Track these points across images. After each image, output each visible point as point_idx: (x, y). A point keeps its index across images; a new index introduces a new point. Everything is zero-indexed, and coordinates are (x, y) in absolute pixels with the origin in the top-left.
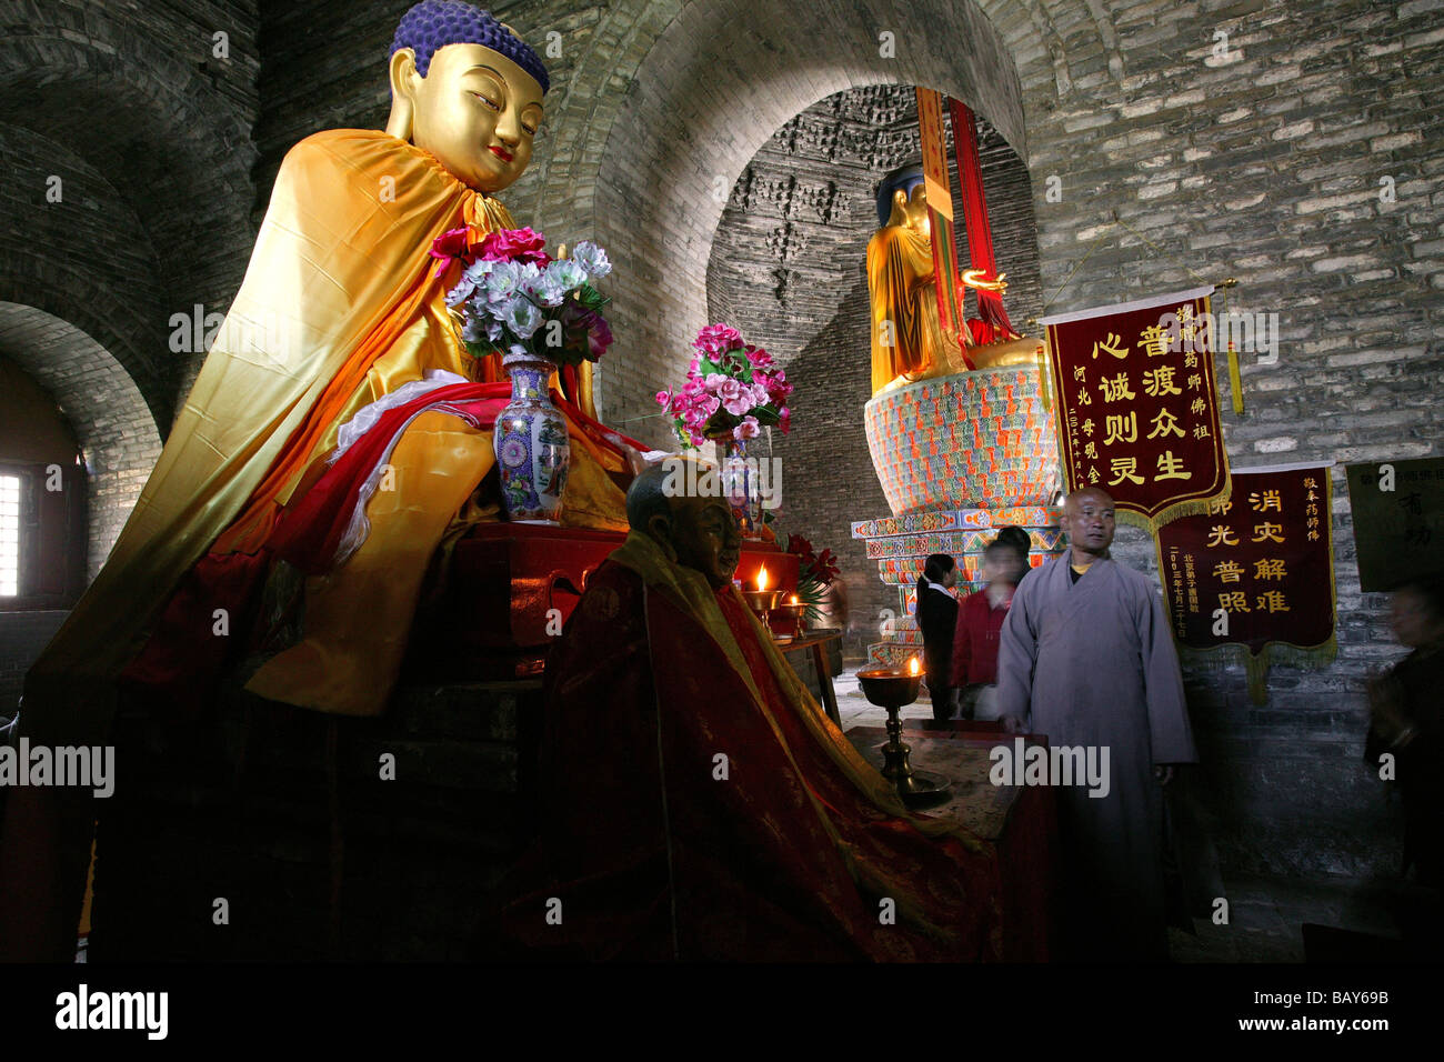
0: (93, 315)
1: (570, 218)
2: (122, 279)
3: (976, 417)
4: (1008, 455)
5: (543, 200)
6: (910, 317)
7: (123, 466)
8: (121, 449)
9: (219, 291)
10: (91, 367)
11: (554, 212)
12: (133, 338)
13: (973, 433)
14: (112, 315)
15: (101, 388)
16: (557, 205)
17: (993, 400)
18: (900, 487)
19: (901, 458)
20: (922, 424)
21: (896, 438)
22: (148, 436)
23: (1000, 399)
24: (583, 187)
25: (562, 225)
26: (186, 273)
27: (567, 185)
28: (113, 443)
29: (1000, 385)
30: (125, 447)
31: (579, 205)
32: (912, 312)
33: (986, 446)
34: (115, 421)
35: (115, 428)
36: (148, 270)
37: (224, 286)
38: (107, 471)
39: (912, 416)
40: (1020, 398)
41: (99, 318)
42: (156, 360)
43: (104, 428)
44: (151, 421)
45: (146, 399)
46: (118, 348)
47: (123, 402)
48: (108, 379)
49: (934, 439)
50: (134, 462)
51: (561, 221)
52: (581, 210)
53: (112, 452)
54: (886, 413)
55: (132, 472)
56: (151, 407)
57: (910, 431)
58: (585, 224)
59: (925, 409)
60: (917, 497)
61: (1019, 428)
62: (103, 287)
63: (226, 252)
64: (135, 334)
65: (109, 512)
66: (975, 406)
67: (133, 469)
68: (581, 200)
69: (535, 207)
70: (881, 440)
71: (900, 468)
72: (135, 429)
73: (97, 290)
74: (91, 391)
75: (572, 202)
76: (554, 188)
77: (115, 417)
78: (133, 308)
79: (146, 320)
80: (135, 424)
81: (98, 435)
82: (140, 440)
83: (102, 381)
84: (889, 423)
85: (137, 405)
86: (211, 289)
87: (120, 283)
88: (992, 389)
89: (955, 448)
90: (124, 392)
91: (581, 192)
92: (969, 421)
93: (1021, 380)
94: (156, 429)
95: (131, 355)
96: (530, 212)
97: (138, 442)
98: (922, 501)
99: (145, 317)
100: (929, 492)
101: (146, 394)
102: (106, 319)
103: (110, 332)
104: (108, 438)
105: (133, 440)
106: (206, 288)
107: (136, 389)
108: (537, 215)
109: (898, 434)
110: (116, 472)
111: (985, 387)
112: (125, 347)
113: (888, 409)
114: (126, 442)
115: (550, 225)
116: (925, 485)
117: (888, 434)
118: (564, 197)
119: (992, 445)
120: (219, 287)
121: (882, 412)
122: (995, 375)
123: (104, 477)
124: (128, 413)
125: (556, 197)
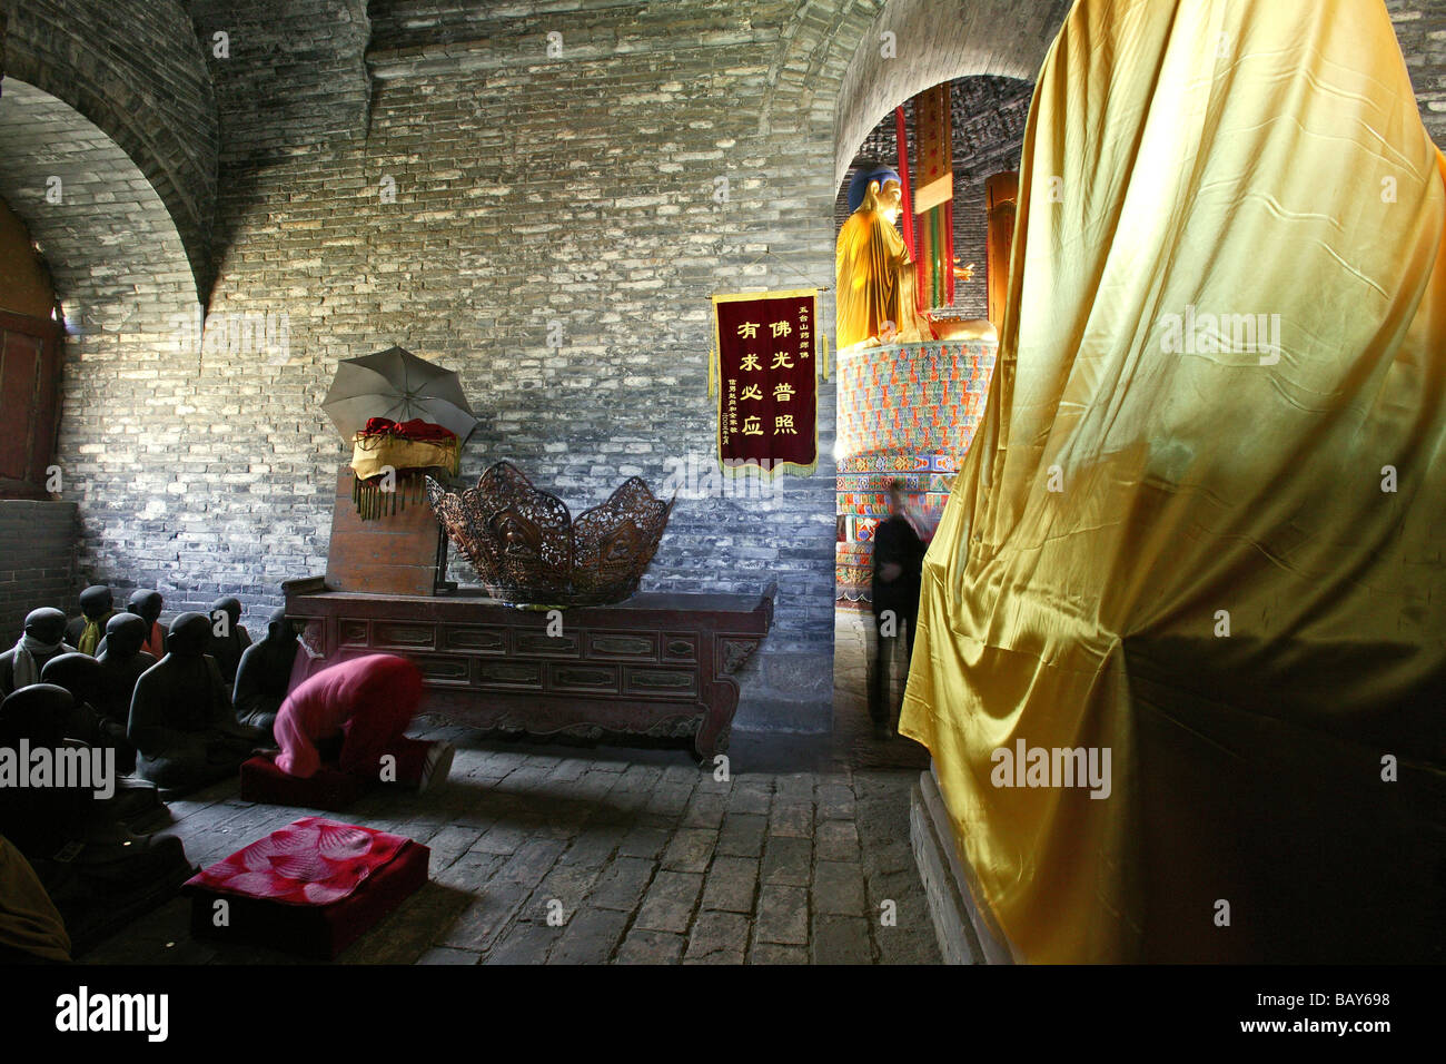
0: (135, 131)
1: (804, 128)
2: (171, 97)
3: (947, 379)
4: (968, 412)
5: (772, 103)
6: (888, 288)
7: (129, 328)
8: (130, 307)
9: (302, 137)
10: (111, 197)
11: (786, 118)
12: (178, 172)
13: (942, 392)
14: (157, 137)
15: (115, 227)
16: (788, 113)
17: (962, 366)
18: (863, 432)
19: (870, 407)
20: (897, 380)
21: (868, 390)
22: (178, 295)
23: (968, 366)
24: (821, 99)
25: (795, 134)
26: (252, 108)
27: (801, 95)
28: (117, 298)
29: (968, 354)
30: (137, 305)
31: (816, 117)
32: (891, 285)
33: (952, 404)
34: (127, 271)
35: (125, 280)
36: (200, 94)
37: (311, 131)
38: (100, 331)
39: (887, 373)
40: (982, 367)
41: (141, 137)
42: (202, 205)
43: (105, 279)
44: (189, 277)
45: (187, 249)
46: (161, 179)
47: (147, 249)
48: (132, 217)
49: (907, 394)
50: (151, 324)
51: (793, 130)
52: (818, 123)
53: (112, 309)
54: (859, 368)
55: (143, 337)
56: (191, 260)
57: (885, 384)
58: (824, 137)
59: (900, 367)
60: (881, 441)
61: (979, 392)
62: (148, 100)
63: (320, 91)
64: (181, 167)
65: (101, 383)
66: (946, 370)
67: (146, 332)
68: (819, 113)
69: (761, 110)
70: (850, 390)
71: (868, 415)
72: (158, 285)
73: (141, 100)
74: (99, 229)
75: (808, 112)
76: (785, 96)
77: (128, 265)
78: (181, 135)
79: (192, 154)
80: (160, 278)
81: (92, 286)
82: (163, 298)
83: (123, 219)
84: (862, 376)
85: (169, 255)
86: (287, 132)
87: (167, 101)
88: (962, 357)
89: (924, 403)
90: (155, 236)
91: (818, 105)
92: (940, 382)
93: (984, 353)
94: (194, 287)
95: (174, 192)
96: (754, 113)
97: (159, 301)
98: (884, 445)
99: (192, 149)
100: (893, 438)
101: (188, 243)
102: (149, 140)
103: (153, 158)
104: (109, 291)
105: (153, 298)
106: (283, 131)
107: (176, 235)
108: (763, 118)
109: (871, 386)
110: (117, 334)
111: (956, 355)
112: (168, 180)
113: (863, 365)
114: (139, 299)
115: (780, 131)
116: (890, 432)
117: (860, 386)
118: (798, 105)
119: (957, 404)
120: (303, 132)
121: (856, 366)
122: (965, 346)
123: (93, 339)
124: (152, 264)
125: (788, 104)
